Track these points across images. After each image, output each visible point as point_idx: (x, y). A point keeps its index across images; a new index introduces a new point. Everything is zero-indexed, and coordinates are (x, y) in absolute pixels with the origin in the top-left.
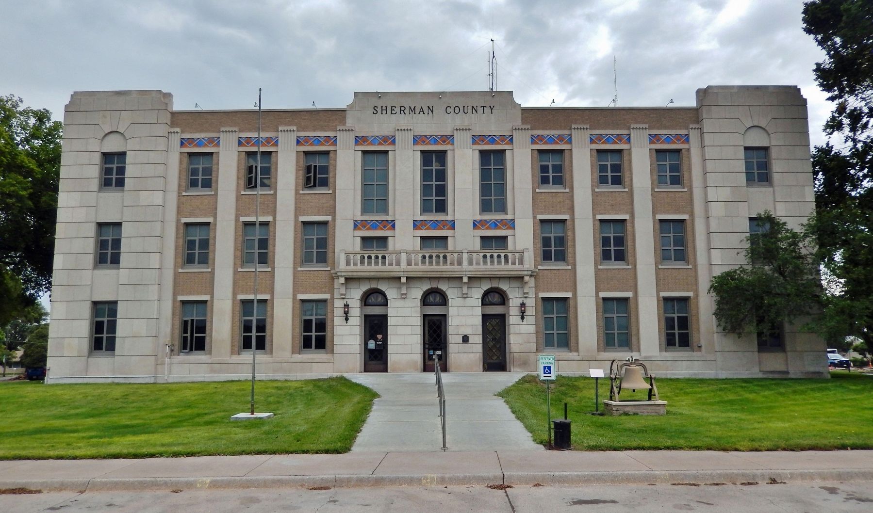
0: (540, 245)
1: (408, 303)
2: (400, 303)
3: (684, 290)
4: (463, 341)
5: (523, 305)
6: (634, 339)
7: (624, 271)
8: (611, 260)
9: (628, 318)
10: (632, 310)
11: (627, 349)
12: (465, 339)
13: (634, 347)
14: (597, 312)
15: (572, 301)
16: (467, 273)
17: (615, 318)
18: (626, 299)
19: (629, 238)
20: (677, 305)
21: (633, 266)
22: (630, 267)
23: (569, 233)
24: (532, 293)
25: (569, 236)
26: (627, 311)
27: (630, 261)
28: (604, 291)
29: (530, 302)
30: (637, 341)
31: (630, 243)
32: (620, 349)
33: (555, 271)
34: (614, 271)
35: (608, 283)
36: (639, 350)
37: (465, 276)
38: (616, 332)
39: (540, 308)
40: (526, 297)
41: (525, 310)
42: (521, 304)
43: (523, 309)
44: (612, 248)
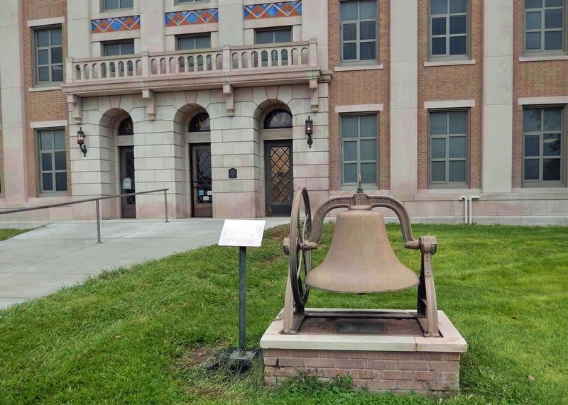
0: (338, 36)
1: (158, 126)
2: (149, 127)
3: (557, 94)
4: (230, 177)
5: (309, 123)
6: (474, 169)
7: (463, 68)
8: (445, 53)
9: (467, 140)
10: (474, 127)
11: (462, 184)
12: (233, 173)
13: (474, 180)
14: (419, 131)
15: (383, 116)
16: (228, 79)
17: (447, 140)
18: (465, 111)
19: (475, 16)
20: (544, 117)
21: (478, 60)
22: (473, 61)
23: (382, 16)
24: (324, 106)
25: (381, 20)
26: (466, 129)
27: (474, 53)
28: (432, 99)
29: (321, 119)
30: (478, 173)
31: (474, 25)
32: (451, 184)
33: (360, 74)
34: (448, 69)
35: (438, 88)
36: (480, 186)
37: (226, 83)
38: (447, 159)
39: (336, 128)
40: (315, 112)
41: (311, 131)
42: (306, 122)
43: (309, 129)
44: (448, 36)
